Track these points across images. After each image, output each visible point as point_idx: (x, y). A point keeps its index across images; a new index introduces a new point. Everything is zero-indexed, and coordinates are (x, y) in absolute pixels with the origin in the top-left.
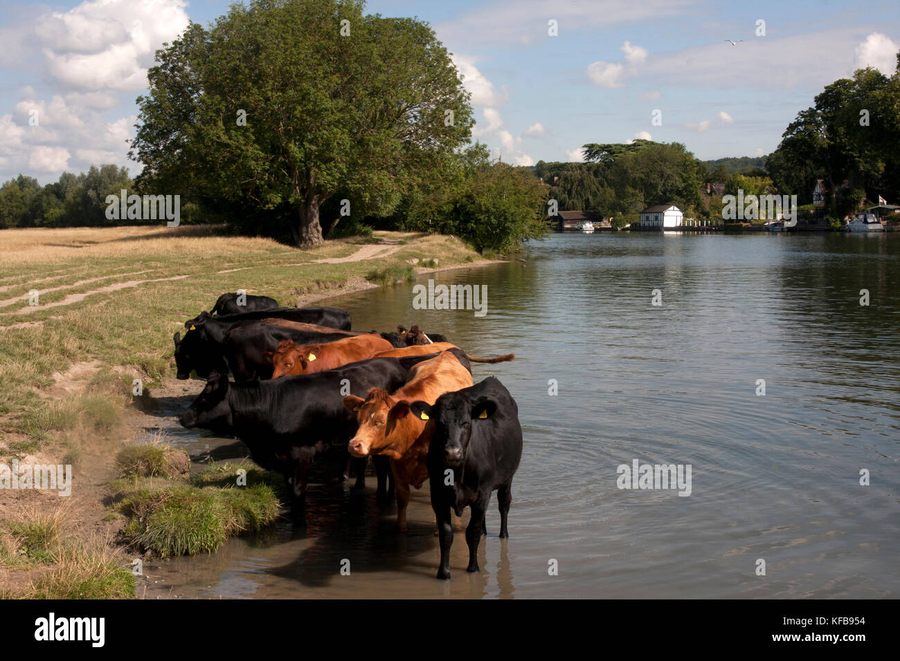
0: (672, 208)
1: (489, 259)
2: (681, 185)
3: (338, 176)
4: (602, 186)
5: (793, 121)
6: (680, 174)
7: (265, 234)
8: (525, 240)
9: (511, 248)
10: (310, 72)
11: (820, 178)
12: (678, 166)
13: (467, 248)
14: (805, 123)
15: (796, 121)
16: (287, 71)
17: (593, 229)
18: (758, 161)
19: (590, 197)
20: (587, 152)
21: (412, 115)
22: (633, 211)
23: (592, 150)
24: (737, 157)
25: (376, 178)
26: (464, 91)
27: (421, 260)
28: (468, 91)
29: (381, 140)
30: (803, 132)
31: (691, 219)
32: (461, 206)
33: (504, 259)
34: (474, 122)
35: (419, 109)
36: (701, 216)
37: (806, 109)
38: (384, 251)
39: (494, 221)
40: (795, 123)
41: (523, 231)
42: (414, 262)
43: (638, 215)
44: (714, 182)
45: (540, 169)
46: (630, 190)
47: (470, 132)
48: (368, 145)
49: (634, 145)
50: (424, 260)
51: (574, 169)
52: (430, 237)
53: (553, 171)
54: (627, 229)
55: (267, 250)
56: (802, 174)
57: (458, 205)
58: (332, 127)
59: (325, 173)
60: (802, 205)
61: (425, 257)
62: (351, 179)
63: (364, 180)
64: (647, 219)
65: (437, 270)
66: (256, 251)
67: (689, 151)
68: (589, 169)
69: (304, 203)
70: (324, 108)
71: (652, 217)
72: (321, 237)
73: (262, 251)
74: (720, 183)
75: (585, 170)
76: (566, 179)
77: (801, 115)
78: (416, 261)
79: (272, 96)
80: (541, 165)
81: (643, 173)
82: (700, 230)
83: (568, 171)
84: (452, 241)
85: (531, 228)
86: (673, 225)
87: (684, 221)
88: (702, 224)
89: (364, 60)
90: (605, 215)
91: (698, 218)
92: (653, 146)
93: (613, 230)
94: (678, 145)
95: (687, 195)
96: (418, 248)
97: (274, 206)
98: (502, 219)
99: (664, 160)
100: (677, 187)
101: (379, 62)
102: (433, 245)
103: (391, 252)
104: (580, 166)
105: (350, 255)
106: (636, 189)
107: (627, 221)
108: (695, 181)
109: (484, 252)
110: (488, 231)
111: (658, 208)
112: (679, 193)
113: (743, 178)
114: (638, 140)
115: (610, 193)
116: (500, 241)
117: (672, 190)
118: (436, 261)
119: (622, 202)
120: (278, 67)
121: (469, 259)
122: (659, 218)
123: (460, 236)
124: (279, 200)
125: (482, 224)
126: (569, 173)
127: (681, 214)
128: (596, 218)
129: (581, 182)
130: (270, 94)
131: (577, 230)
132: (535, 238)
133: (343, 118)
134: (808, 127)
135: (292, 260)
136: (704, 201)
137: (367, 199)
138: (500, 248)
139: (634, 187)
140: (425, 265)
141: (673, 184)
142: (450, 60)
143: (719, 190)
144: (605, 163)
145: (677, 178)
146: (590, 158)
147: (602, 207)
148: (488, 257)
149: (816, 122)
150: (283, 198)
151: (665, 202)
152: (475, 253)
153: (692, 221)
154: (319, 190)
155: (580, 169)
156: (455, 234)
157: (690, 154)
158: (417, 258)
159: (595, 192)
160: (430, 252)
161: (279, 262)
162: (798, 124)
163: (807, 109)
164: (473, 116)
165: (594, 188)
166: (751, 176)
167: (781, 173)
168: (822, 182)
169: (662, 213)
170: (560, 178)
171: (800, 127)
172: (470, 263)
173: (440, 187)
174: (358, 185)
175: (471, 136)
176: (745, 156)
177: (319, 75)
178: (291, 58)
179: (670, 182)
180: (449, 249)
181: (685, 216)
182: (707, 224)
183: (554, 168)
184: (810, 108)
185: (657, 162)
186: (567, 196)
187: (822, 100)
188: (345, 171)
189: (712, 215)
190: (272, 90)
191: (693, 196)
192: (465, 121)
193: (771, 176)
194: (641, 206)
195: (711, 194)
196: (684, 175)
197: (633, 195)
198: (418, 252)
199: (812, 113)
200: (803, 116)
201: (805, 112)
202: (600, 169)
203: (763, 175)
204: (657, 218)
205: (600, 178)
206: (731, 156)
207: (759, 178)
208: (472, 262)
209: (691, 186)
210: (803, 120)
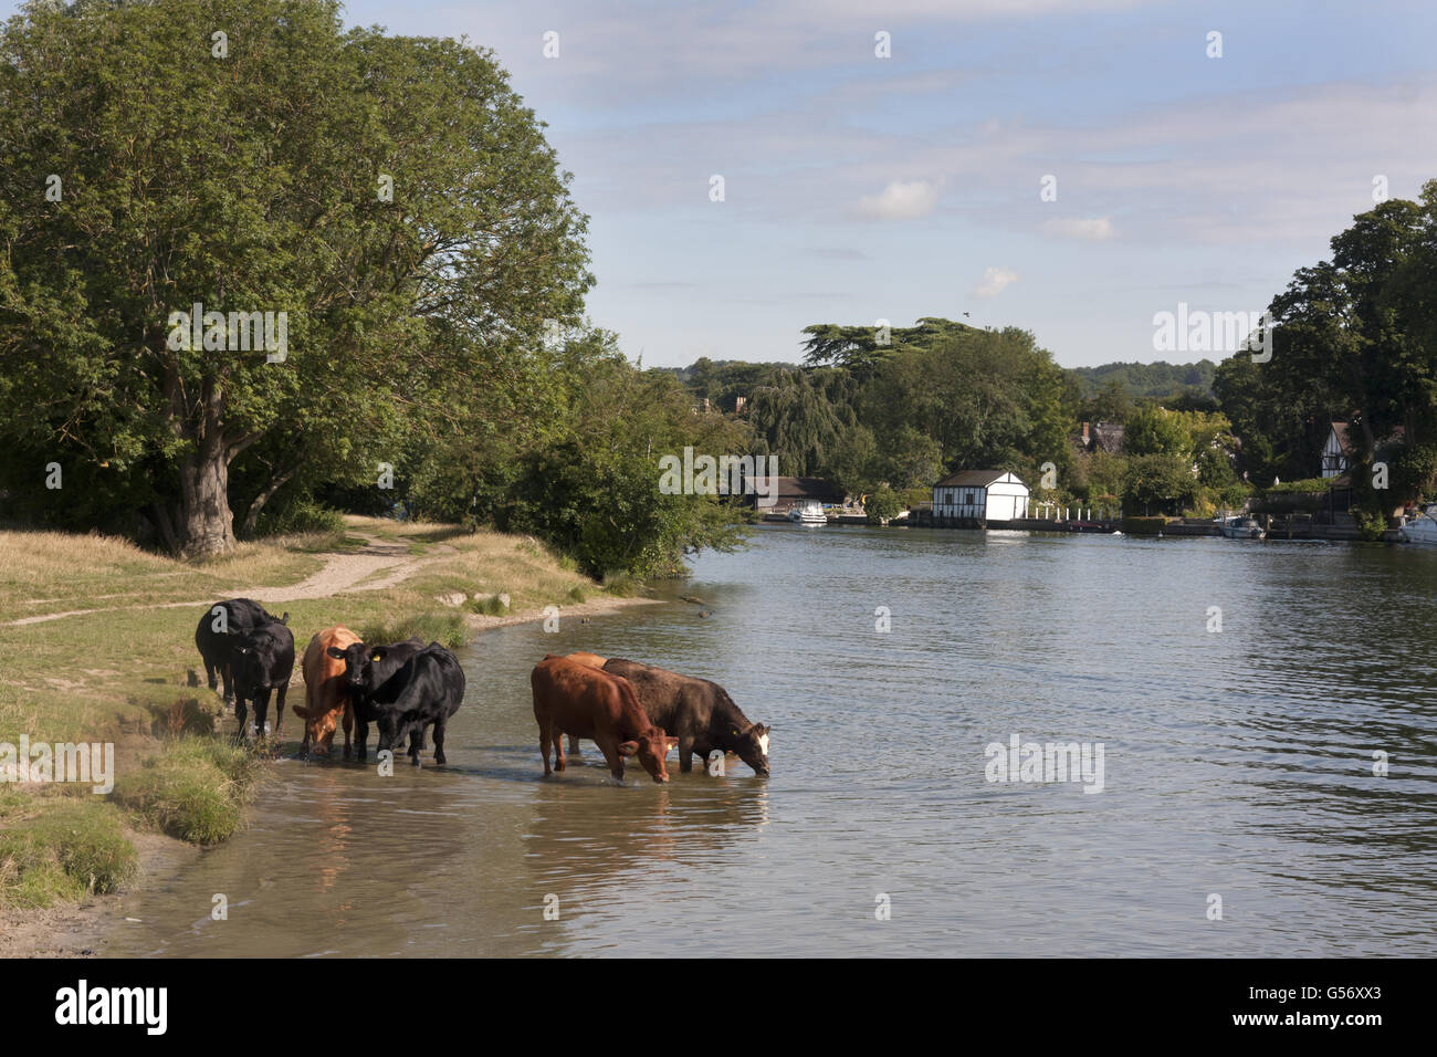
0: (1004, 478)
1: (620, 594)
2: (1026, 426)
3: (280, 395)
4: (847, 422)
5: (1282, 290)
6: (1025, 401)
7: (107, 528)
8: (691, 548)
9: (660, 566)
10: (223, 156)
11: (1339, 419)
12: (1020, 381)
13: (562, 566)
14: (1308, 295)
15: (1290, 290)
16: (169, 152)
17: (824, 519)
18: (1191, 373)
19: (819, 447)
20: (812, 342)
21: (450, 261)
22: (917, 482)
23: (824, 339)
24: (1142, 362)
25: (366, 405)
26: (574, 211)
27: (470, 597)
28: (582, 211)
29: (382, 317)
30: (1304, 315)
31: (1048, 504)
32: (549, 467)
33: (651, 595)
34: (591, 280)
35: (466, 247)
36: (1071, 497)
37: (1312, 264)
38: (383, 573)
39: (623, 505)
40: (1287, 294)
41: (688, 529)
42: (456, 602)
43: (927, 490)
44: (1097, 420)
45: (702, 374)
46: (911, 433)
47: (581, 304)
48: (351, 329)
49: (920, 330)
50: (478, 596)
51: (784, 382)
52: (475, 539)
53: (730, 383)
54: (902, 522)
55: (116, 565)
56: (1298, 408)
57: (542, 465)
58: (270, 284)
59: (251, 391)
60: (1296, 479)
61: (480, 589)
62: (309, 404)
63: (336, 405)
64: (949, 500)
65: (507, 620)
66: (91, 569)
67: (1042, 348)
68: (817, 383)
69: (194, 454)
70: (252, 240)
71: (959, 496)
72: (230, 534)
73: (104, 569)
74: (1111, 422)
75: (806, 383)
76: (763, 404)
77: (1302, 277)
78: (459, 599)
79: (132, 206)
80: (702, 366)
81: (940, 395)
82: (1068, 528)
83: (770, 384)
84: (530, 550)
85: (705, 522)
86: (1006, 516)
87: (1032, 507)
88: (1073, 516)
89: (346, 131)
90: (853, 488)
91: (1064, 501)
92: (962, 334)
93: (870, 523)
94: (1018, 333)
95: (1039, 449)
96: (461, 568)
97: (127, 465)
98: (642, 500)
99: (987, 367)
100: (1017, 429)
101: (383, 138)
102: (491, 560)
103: (401, 577)
104: (797, 375)
105: (303, 579)
106: (923, 433)
107: (903, 504)
108: (1059, 418)
109: (608, 580)
110: (608, 526)
111: (974, 476)
112: (1022, 444)
113: (1166, 414)
114: (930, 321)
115: (865, 441)
116: (635, 552)
117: (1004, 436)
118: (505, 599)
119: (892, 459)
120: (148, 141)
121: (575, 595)
122: (976, 499)
123: (544, 538)
124: (138, 450)
125: (595, 510)
126: (772, 390)
127: (1025, 491)
128: (828, 492)
129: (797, 412)
130: (126, 202)
131: (787, 520)
132: (714, 546)
133: (293, 265)
134: (1317, 305)
135: (179, 593)
136: (1078, 465)
137: (346, 451)
138: (637, 567)
139: (921, 428)
140: (479, 609)
141: (1008, 422)
142: (540, 137)
143: (1109, 438)
144: (854, 369)
145: (1018, 410)
146: (818, 358)
147: (846, 469)
148: (616, 590)
149: (1334, 294)
150: (148, 445)
151: (987, 463)
152: (587, 581)
153: (1049, 509)
154: (233, 428)
155: (797, 381)
156: (536, 534)
157: (1045, 355)
158: (463, 591)
159: (830, 435)
160: (486, 575)
161: (150, 598)
162: (1293, 297)
163: (1315, 265)
164: (588, 268)
165: (827, 426)
166: (1182, 410)
167: (1249, 405)
168: (1347, 431)
169: (983, 487)
170: (749, 402)
171: (1297, 305)
172: (580, 605)
173: (510, 426)
174: (324, 419)
175: (582, 312)
176: (1160, 360)
177: (244, 163)
178: (180, 122)
179: (1003, 418)
180: (529, 571)
181: (1036, 495)
182: (1084, 516)
183: (734, 375)
184: (1321, 263)
185: (973, 372)
186: (766, 442)
187: (1347, 245)
188: (297, 387)
189: (1093, 494)
190: (134, 193)
191: (1052, 450)
192: (570, 278)
193: (1227, 409)
194: (935, 470)
195: (1091, 447)
196: (1034, 403)
197: (918, 445)
198: (464, 576)
199: (1325, 273)
200: (1305, 280)
201: (1310, 272)
202: (842, 383)
203: (1209, 408)
204: (970, 500)
205: (841, 403)
206: (1129, 360)
207: (1200, 415)
208: (583, 602)
209: (1049, 427)
210: (1304, 288)
